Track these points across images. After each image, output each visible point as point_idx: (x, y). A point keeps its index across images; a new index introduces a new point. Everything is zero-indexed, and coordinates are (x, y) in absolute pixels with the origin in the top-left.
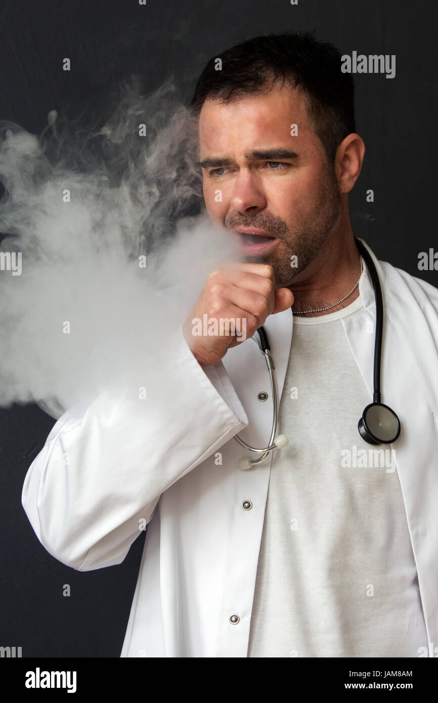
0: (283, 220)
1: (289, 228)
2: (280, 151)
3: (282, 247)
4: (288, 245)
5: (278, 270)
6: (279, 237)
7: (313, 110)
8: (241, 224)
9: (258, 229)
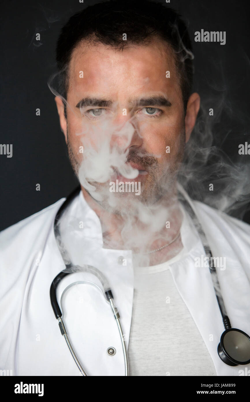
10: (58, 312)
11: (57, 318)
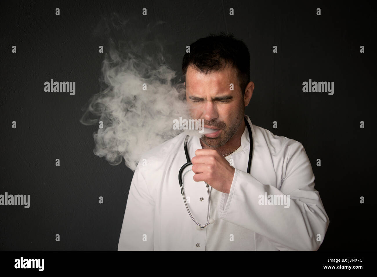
0: (224, 123)
1: (227, 126)
2: (227, 97)
3: (223, 133)
4: (226, 132)
5: (221, 142)
6: (222, 129)
7: (239, 76)
8: (207, 125)
9: (215, 127)
10: (181, 183)
11: (180, 186)
